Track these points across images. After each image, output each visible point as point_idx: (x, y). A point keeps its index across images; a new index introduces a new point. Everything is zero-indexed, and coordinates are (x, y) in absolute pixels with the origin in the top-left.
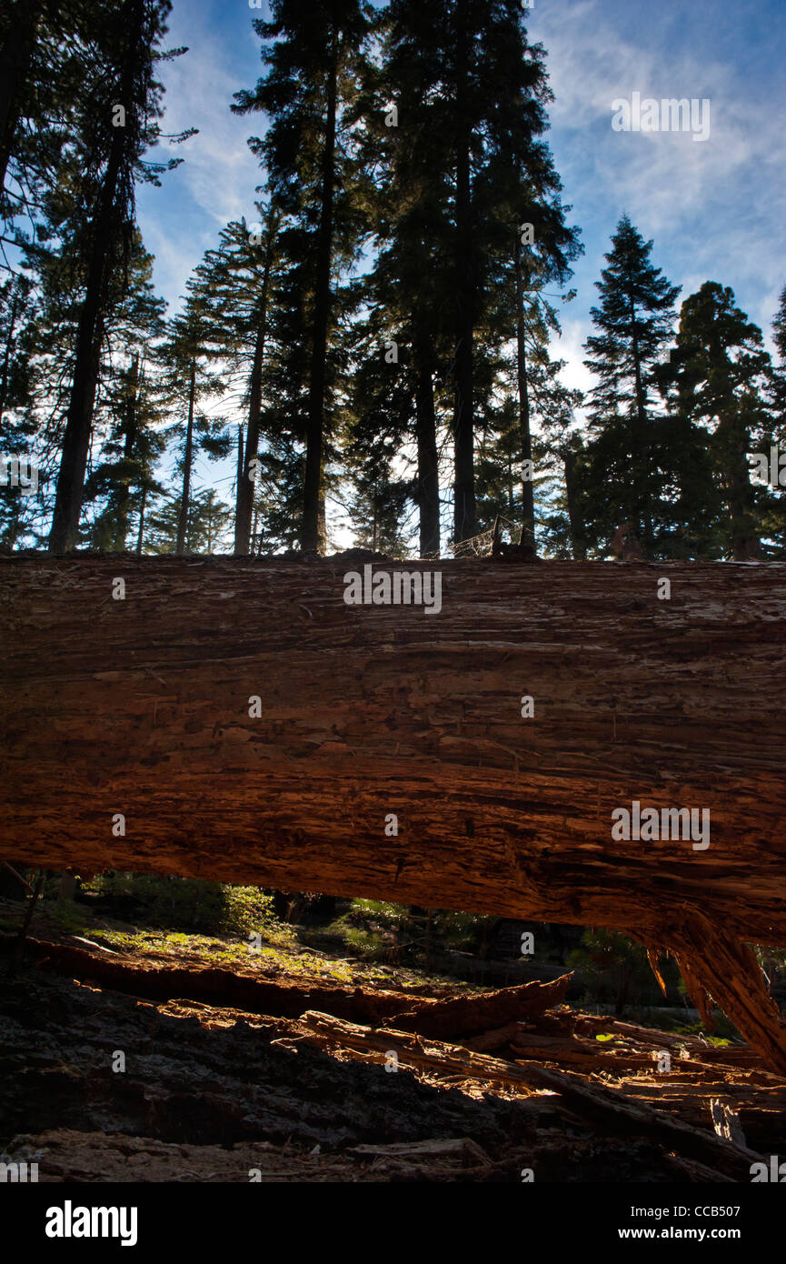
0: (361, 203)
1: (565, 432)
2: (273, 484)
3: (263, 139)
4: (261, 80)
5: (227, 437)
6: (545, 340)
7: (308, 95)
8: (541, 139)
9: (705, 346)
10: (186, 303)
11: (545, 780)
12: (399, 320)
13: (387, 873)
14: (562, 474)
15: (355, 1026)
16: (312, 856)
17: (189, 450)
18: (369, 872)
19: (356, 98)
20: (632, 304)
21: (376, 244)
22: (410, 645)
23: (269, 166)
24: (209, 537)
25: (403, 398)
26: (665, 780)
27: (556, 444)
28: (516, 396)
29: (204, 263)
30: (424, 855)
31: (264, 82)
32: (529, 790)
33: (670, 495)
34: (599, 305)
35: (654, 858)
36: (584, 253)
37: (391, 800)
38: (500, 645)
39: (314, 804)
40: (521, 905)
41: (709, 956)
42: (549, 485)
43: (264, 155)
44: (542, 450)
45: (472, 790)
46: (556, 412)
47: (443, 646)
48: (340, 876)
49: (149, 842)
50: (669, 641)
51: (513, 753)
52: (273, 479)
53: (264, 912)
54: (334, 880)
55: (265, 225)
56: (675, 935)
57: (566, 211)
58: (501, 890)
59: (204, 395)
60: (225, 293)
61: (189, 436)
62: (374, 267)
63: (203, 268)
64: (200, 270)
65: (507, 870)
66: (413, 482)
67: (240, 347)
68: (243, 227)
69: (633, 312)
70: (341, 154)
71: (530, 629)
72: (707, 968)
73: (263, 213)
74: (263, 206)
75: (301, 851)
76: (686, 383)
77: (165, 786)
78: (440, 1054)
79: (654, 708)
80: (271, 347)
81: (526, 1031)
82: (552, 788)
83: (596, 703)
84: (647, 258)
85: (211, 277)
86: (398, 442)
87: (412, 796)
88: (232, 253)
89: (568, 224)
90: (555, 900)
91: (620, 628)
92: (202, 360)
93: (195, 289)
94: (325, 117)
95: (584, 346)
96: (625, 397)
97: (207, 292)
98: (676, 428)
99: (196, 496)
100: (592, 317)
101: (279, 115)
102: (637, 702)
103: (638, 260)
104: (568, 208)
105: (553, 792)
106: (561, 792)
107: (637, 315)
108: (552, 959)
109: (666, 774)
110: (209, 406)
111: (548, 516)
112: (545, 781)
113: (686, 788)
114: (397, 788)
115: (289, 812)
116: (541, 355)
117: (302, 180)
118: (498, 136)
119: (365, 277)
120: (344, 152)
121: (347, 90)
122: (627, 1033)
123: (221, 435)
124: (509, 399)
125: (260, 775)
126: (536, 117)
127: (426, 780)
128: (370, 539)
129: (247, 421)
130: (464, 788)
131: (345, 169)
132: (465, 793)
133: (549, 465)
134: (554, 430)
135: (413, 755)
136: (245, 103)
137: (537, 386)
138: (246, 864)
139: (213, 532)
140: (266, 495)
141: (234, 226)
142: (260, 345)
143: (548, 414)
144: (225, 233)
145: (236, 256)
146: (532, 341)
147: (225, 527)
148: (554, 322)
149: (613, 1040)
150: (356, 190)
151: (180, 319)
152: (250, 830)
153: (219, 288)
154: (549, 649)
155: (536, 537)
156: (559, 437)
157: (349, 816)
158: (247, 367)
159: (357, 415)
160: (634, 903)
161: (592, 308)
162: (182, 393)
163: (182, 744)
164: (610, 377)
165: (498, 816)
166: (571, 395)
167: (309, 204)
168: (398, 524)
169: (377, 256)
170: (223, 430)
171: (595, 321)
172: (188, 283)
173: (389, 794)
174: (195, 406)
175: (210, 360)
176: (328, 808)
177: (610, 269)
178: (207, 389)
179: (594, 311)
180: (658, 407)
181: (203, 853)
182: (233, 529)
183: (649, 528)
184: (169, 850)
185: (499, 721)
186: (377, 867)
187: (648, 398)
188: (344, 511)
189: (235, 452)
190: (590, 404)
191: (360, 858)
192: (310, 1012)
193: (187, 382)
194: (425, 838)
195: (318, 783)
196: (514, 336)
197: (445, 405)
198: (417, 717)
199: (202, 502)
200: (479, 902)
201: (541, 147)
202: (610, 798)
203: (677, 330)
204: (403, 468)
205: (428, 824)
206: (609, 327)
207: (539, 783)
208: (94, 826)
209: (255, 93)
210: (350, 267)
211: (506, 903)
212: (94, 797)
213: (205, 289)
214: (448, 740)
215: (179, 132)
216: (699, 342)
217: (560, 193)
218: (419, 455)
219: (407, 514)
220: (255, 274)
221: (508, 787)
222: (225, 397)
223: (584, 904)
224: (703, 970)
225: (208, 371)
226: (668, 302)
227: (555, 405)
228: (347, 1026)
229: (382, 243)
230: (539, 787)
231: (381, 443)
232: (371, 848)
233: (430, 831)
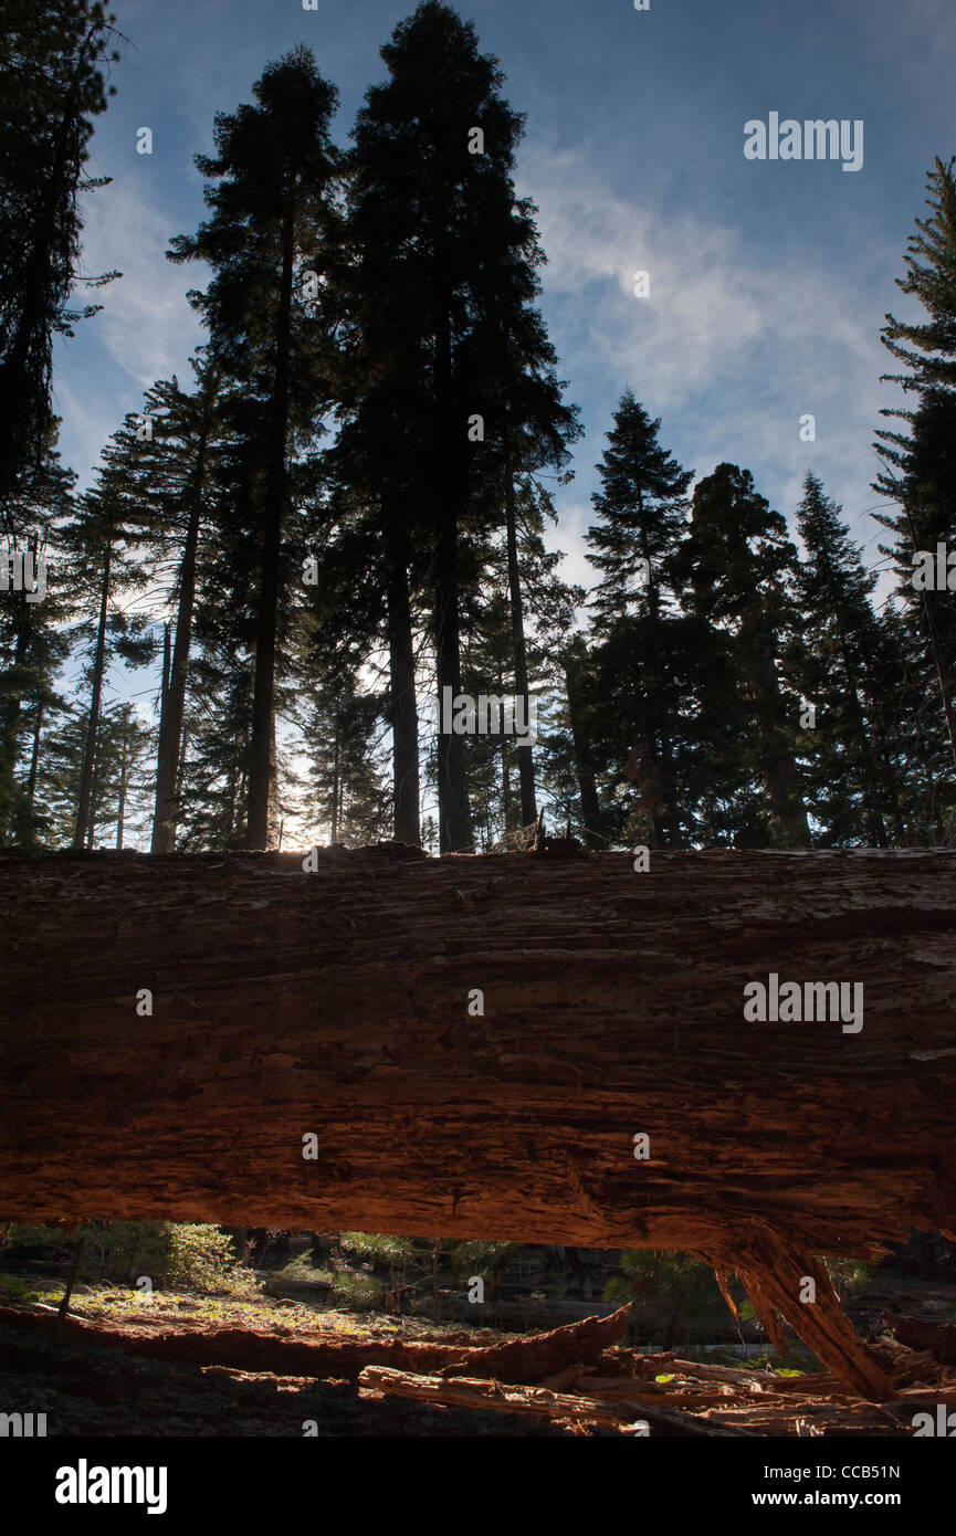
0: (322, 371)
1: (565, 635)
2: (207, 698)
3: (205, 292)
4: (204, 224)
5: (150, 640)
6: (539, 528)
7: (260, 244)
8: (532, 305)
9: (722, 535)
10: (100, 476)
11: (609, 1096)
12: (365, 504)
13: (441, 1205)
14: (563, 685)
15: (424, 1378)
16: (360, 1192)
17: (100, 655)
18: (421, 1206)
19: (317, 250)
20: (639, 490)
21: (338, 415)
22: (461, 956)
23: (212, 323)
24: (124, 765)
25: (371, 596)
26: (729, 1090)
27: (555, 649)
28: (508, 594)
29: (124, 429)
30: (482, 1183)
31: (207, 227)
32: (592, 1107)
33: (691, 709)
34: (601, 491)
35: (720, 1172)
36: (584, 435)
37: (448, 1125)
38: (556, 953)
39: (364, 1134)
40: (582, 1231)
41: (780, 1273)
42: (546, 698)
43: (207, 310)
44: (538, 656)
45: (535, 1110)
46: (554, 612)
47: (496, 956)
48: (391, 1212)
49: (173, 1186)
50: (725, 942)
51: (575, 1068)
52: (209, 692)
53: (222, 1256)
54: (382, 1217)
55: (201, 385)
56: (744, 1253)
57: (562, 387)
58: (563, 1216)
59: (121, 587)
60: (150, 465)
61: (101, 638)
62: (336, 442)
63: (122, 434)
64: (119, 437)
65: (570, 1195)
66: (385, 697)
67: (168, 530)
68: (174, 388)
69: (640, 499)
70: (298, 313)
71: (585, 935)
72: (778, 1286)
73: (199, 372)
74: (200, 364)
75: (347, 1187)
76: (703, 580)
77: (197, 1122)
78: (523, 1399)
79: (714, 1015)
80: (208, 530)
81: (587, 1374)
82: (616, 1104)
83: (656, 1012)
84: (654, 439)
85: (133, 446)
86: (366, 648)
87: (473, 1119)
88: (160, 417)
89: (564, 402)
90: (620, 1224)
91: (676, 931)
92: (119, 544)
93: (113, 459)
94: (280, 269)
95: (584, 537)
96: (634, 597)
97: (128, 463)
98: (693, 630)
99: (107, 712)
100: (593, 505)
101: (225, 266)
102: (698, 1009)
103: (644, 441)
104: (565, 384)
105: (616, 1109)
106: (625, 1108)
107: (645, 503)
108: (571, 1293)
109: (729, 1085)
110: (127, 601)
111: (547, 735)
112: (608, 1098)
113: (751, 1097)
114: (455, 1112)
115: (335, 1144)
116: (535, 546)
117: (253, 341)
118: (482, 299)
119: (324, 452)
120: (302, 310)
121: (306, 240)
122: (688, 1372)
123: (143, 637)
124: (498, 596)
125: (305, 1105)
126: (526, 280)
127: (486, 1102)
128: (331, 765)
129: (175, 620)
130: (525, 1109)
131: (303, 329)
132: (527, 1114)
133: (546, 675)
134: (553, 633)
135: (470, 1076)
136: (184, 250)
137: (531, 582)
138: (283, 1205)
139: (129, 758)
140: (199, 711)
141: (163, 386)
142: (193, 528)
143: (545, 614)
144: (151, 393)
145: (164, 422)
146: (524, 529)
147: (145, 751)
148: (549, 507)
149: (673, 1381)
150: (318, 355)
151: (92, 494)
152: (290, 1166)
153: (143, 459)
154: (605, 956)
155: (534, 761)
156: (558, 641)
157: (400, 1145)
158: (176, 555)
159: (318, 619)
160: (702, 1221)
161: (594, 494)
162: (93, 585)
163: (217, 1074)
164: (617, 573)
165: (560, 1137)
166: (571, 592)
167: (261, 370)
168: (366, 747)
169: (339, 428)
170: (144, 632)
171: (597, 509)
172: (104, 451)
173: (446, 1120)
174: (109, 601)
175: (129, 545)
176: (378, 1138)
177: (612, 450)
178: (125, 580)
179: (596, 497)
180: (673, 607)
181: (235, 1195)
182: (156, 754)
183: (667, 748)
184: (196, 1193)
185: (558, 1035)
186: (430, 1199)
187: (661, 598)
188: (299, 732)
189: (160, 658)
190: (593, 605)
191: (412, 1191)
192: (370, 1367)
193: (99, 571)
194: (482, 1164)
195: (367, 1111)
196: (503, 524)
197: (423, 604)
198: (474, 1034)
199: (115, 720)
200: (539, 1232)
201: (533, 315)
202: (673, 1111)
203: (690, 518)
204: (371, 679)
205: (486, 1150)
206: (612, 516)
207: (602, 1099)
208: (110, 1172)
209: (196, 238)
210: (306, 442)
211: (568, 1229)
212: (114, 1138)
213: (125, 460)
214: (506, 1058)
215: (99, 275)
216: (714, 530)
217: (555, 367)
218: (392, 663)
219: (377, 734)
220: (188, 443)
221: (571, 1105)
222: (148, 590)
223: (650, 1226)
224: (773, 1289)
225: (126, 558)
226: (680, 488)
227: (553, 603)
228: (415, 1379)
229: (346, 413)
230: (603, 1103)
231: (346, 649)
232: (424, 1178)
233: (489, 1157)
